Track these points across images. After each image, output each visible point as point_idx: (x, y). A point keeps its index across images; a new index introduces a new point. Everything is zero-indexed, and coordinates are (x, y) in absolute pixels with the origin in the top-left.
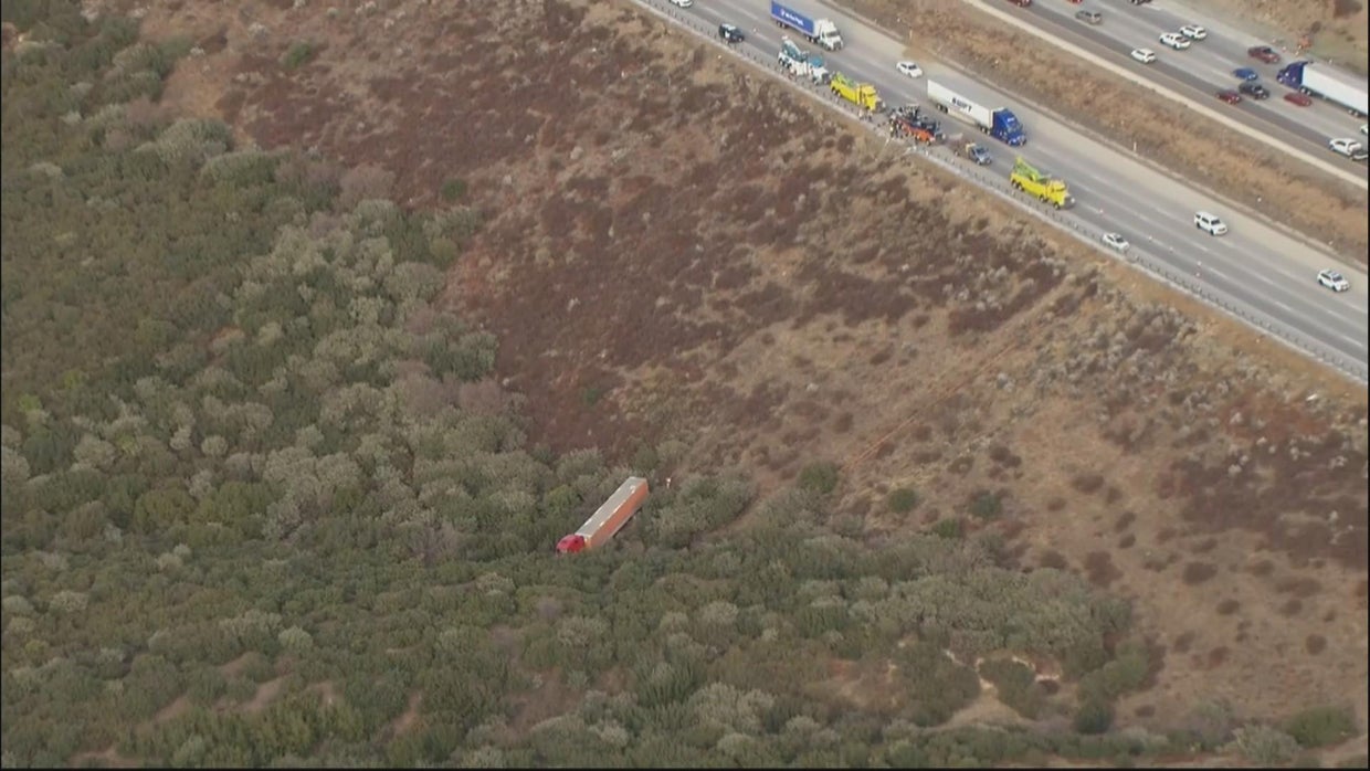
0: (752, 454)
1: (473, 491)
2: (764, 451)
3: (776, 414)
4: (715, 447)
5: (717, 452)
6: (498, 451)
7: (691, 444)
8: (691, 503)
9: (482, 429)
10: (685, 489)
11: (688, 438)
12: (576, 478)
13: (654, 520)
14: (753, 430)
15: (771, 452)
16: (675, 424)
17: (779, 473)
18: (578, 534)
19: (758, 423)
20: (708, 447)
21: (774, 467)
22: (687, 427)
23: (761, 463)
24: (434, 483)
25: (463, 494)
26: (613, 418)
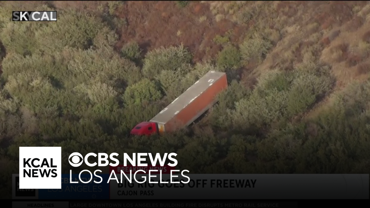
0: (332, 52)
1: (57, 84)
2: (344, 48)
3: (360, 14)
4: (297, 45)
5: (298, 50)
6: (86, 48)
7: (273, 43)
8: (267, 95)
9: (74, 27)
10: (261, 82)
11: (272, 38)
12: (159, 72)
13: (228, 111)
14: (336, 28)
15: (351, 49)
16: (261, 23)
17: (355, 68)
18: (152, 121)
19: (341, 23)
20: (290, 46)
21: (352, 62)
22: (272, 27)
23: (340, 60)
24: (20, 75)
25: (48, 86)
26: (202, 19)
